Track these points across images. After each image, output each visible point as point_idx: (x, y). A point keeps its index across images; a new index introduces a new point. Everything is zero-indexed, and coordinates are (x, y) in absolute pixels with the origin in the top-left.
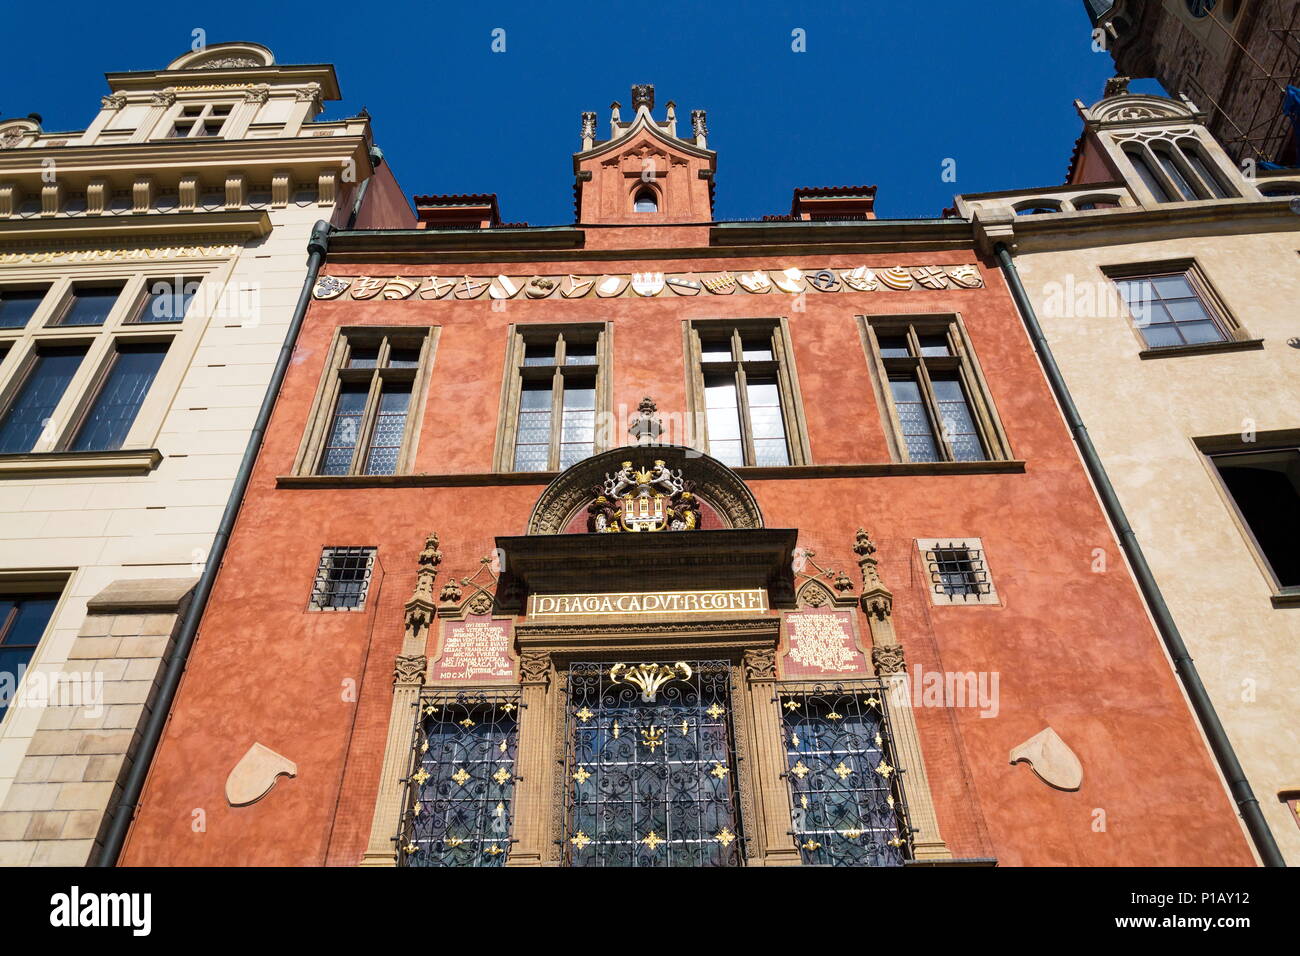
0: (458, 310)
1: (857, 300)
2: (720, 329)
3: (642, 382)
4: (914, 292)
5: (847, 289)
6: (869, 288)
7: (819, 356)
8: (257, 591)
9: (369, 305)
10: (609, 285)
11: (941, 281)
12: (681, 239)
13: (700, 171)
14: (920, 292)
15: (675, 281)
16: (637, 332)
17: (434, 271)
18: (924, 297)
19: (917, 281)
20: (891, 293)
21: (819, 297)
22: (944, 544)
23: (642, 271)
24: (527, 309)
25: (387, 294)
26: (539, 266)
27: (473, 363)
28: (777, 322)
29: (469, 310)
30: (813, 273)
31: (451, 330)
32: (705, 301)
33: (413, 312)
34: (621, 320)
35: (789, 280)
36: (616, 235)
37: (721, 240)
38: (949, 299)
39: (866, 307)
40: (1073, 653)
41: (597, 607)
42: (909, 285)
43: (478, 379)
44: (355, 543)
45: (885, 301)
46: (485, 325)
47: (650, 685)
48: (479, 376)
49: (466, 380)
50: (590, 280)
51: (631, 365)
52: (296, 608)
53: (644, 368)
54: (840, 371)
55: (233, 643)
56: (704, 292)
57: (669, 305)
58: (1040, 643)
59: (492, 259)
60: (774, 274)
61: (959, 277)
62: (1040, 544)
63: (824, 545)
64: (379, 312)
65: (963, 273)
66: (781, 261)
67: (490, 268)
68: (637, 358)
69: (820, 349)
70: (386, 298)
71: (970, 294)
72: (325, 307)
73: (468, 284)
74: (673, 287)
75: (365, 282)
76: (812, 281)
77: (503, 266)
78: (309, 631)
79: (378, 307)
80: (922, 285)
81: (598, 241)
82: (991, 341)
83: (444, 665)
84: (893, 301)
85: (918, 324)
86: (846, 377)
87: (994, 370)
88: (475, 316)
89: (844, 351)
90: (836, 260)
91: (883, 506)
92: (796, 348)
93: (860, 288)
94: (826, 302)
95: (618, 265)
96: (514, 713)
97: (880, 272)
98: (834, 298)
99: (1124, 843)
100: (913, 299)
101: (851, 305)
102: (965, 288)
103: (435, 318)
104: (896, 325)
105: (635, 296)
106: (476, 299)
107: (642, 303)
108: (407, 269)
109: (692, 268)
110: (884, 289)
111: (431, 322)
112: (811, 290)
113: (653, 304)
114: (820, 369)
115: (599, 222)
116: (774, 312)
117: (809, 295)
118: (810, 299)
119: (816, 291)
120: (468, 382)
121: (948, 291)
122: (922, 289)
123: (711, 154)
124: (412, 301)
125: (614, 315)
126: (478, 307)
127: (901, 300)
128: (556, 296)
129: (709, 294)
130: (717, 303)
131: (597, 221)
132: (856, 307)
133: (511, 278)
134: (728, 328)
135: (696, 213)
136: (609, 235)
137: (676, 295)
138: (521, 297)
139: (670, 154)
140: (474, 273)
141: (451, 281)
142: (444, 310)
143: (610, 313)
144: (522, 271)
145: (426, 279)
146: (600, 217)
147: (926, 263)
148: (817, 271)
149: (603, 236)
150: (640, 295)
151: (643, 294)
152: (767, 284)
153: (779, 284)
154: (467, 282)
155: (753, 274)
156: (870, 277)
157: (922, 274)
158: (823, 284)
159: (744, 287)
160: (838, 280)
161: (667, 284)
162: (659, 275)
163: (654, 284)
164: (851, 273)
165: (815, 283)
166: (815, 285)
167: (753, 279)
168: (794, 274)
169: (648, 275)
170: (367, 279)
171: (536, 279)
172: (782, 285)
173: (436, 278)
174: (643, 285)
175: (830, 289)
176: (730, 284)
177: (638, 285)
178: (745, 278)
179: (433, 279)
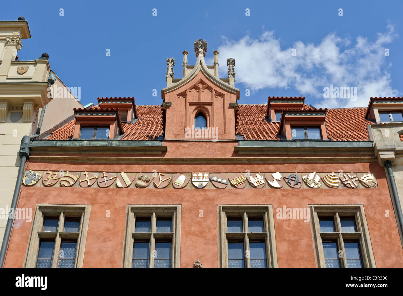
0: (101, 194)
1: (309, 194)
2: (237, 211)
3: (195, 244)
4: (340, 190)
5: (305, 187)
6: (316, 186)
7: (287, 230)
9: (53, 190)
10: (181, 180)
11: (355, 183)
12: (219, 151)
13: (230, 103)
14: (343, 190)
15: (215, 179)
16: (194, 212)
17: (87, 168)
18: (345, 193)
19: (342, 182)
20: (328, 190)
21: (290, 192)
23: (197, 172)
24: (136, 195)
25: (62, 183)
26: (143, 166)
27: (108, 230)
28: (267, 208)
29: (106, 195)
30: (287, 175)
31: (96, 207)
32: (230, 192)
33: (76, 195)
34: (185, 204)
35: (275, 180)
36: (184, 147)
37: (240, 153)
38: (358, 195)
39: (314, 199)
42: (337, 185)
43: (111, 240)
45: (324, 195)
46: (114, 205)
48: (111, 238)
49: (105, 241)
50: (169, 176)
51: (190, 234)
53: (196, 235)
54: (297, 241)
56: (229, 187)
57: (211, 195)
59: (117, 162)
60: (267, 175)
61: (364, 181)
64: (58, 195)
65: (367, 178)
66: (271, 167)
67: (117, 168)
68: (193, 229)
69: (289, 226)
70: (61, 186)
71: (369, 192)
72: (29, 191)
73: (105, 178)
74: (213, 182)
75: (50, 174)
76: (287, 180)
77: (123, 166)
79: (57, 192)
81: (174, 151)
82: (378, 223)
84: (328, 195)
85: (341, 211)
86: (301, 244)
87: (377, 242)
88: (110, 199)
89: (301, 228)
90: (300, 167)
92: (276, 225)
93: (311, 186)
94: (293, 195)
95: (185, 168)
97: (323, 175)
98: (298, 192)
100: (340, 194)
101: (306, 197)
102: (367, 187)
103: (88, 199)
104: (328, 211)
105: (194, 188)
106: (109, 187)
107: (196, 193)
108: (72, 167)
109: (224, 170)
110: (325, 187)
111: (86, 202)
112: (286, 187)
113: (202, 193)
114: (287, 239)
115: (175, 137)
116: (266, 201)
117: (284, 190)
118: (285, 193)
119: (289, 188)
120: (106, 242)
121: (358, 189)
122: (346, 188)
123: (237, 91)
124: (75, 188)
125: (182, 200)
126: (110, 193)
127: (333, 195)
128: (151, 187)
129: (233, 188)
130: (236, 194)
131: (174, 136)
132: (309, 199)
133: (128, 174)
134: (241, 211)
135: (227, 131)
136: (180, 147)
137: (215, 188)
138: (133, 186)
139: (215, 90)
140: (108, 170)
141: (96, 175)
142: (92, 194)
143: (180, 199)
144: (134, 169)
145: (82, 173)
146: (175, 133)
147: (348, 170)
148: (289, 174)
149: (177, 148)
150: (196, 187)
151: (198, 186)
152: (263, 182)
153: (269, 182)
154: (104, 176)
155: (256, 175)
156: (318, 179)
157: (345, 178)
158: (293, 183)
159: (251, 184)
160: (301, 181)
161: (210, 180)
162: (206, 175)
163: (203, 180)
164: (308, 176)
165: (288, 182)
166: (288, 184)
167: (256, 178)
168: (277, 176)
169: (200, 174)
170: (51, 172)
171: (141, 175)
172: (271, 183)
173: (88, 173)
174: (197, 180)
175: (296, 186)
176: (244, 181)
177: (195, 180)
178: (251, 178)
179: (87, 173)
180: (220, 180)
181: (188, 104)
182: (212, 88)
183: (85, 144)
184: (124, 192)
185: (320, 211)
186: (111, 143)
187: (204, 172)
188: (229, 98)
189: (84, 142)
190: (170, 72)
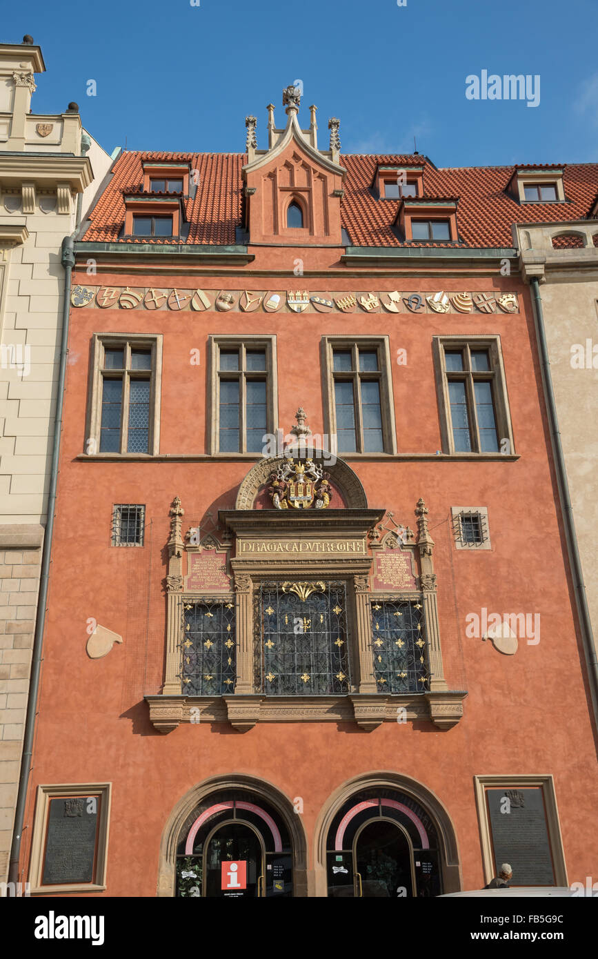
0: (174, 320)
1: (434, 321)
2: (346, 343)
3: (296, 387)
4: (473, 315)
5: (429, 312)
6: (443, 311)
7: (407, 369)
8: (80, 533)
9: (111, 313)
10: (275, 301)
11: (491, 306)
12: (321, 261)
13: (334, 191)
14: (476, 316)
15: (317, 300)
16: (292, 345)
17: (152, 283)
18: (478, 320)
19: (475, 305)
20: (457, 315)
21: (410, 318)
22: (466, 510)
23: (295, 289)
24: (218, 321)
25: (123, 304)
26: (224, 281)
27: (187, 367)
28: (382, 340)
29: (179, 320)
30: (407, 295)
31: (169, 337)
32: (336, 317)
33: (142, 321)
34: (281, 334)
35: (392, 303)
36: (276, 255)
37: (348, 264)
38: (495, 323)
39: (441, 328)
40: (526, 580)
41: (275, 549)
42: (469, 309)
43: (192, 381)
44: (131, 502)
45: (453, 323)
46: (192, 334)
47: (304, 594)
48: (192, 378)
49: (184, 381)
50: (260, 296)
51: (289, 373)
52: (104, 544)
53: (297, 375)
54: (419, 382)
55: (73, 566)
56: (336, 311)
57: (312, 321)
58: (509, 574)
59: (191, 274)
60: (383, 295)
61: (504, 304)
62: (520, 511)
63: (400, 509)
64: (119, 320)
65: (507, 300)
66: (388, 283)
67: (191, 281)
68: (292, 366)
70: (121, 307)
71: (509, 318)
72: (82, 315)
73: (177, 297)
74: (314, 304)
75: (106, 291)
76: (407, 302)
77: (200, 279)
78: (114, 559)
79: (117, 316)
80: (478, 309)
81: (264, 261)
82: (516, 360)
83: (192, 580)
84: (458, 323)
85: (472, 343)
86: (422, 387)
87: (514, 383)
88: (186, 326)
89: (423, 365)
90: (425, 282)
91: (435, 483)
92: (393, 361)
93: (437, 310)
94: (414, 322)
95: (277, 281)
96: (234, 609)
97: (452, 295)
98: (420, 318)
99: (530, 681)
100: (472, 322)
101: (430, 326)
102: (507, 312)
103: (157, 326)
104: (457, 343)
105: (289, 312)
106: (183, 310)
107: (294, 319)
108: (133, 280)
109: (327, 288)
110: (454, 312)
111: (156, 331)
112: (406, 311)
113: (302, 319)
114: (407, 379)
115: (264, 240)
116: (380, 330)
117: (403, 315)
118: (404, 320)
119: (409, 312)
121: (495, 315)
122: (478, 312)
123: (342, 172)
124: (140, 311)
125: (277, 328)
126: (186, 318)
127: (463, 323)
128: (237, 310)
129: (339, 312)
130: (344, 320)
131: (262, 238)
132: (434, 328)
133: (208, 292)
134: (350, 343)
135: (331, 232)
136: (271, 255)
137: (316, 312)
138: (213, 309)
139: (313, 169)
140: (180, 286)
141: (165, 293)
142: (163, 319)
143: (274, 326)
144: (213, 285)
145: (147, 290)
146: (264, 233)
147: (484, 289)
148: (410, 294)
149: (267, 256)
150: (293, 311)
151: (296, 310)
152: (377, 304)
153: (385, 305)
154: (176, 294)
155: (368, 295)
156: (445, 300)
157: (480, 300)
158: (414, 305)
159: (361, 307)
160: (424, 303)
161: (311, 302)
162: (305, 294)
163: (303, 302)
164: (434, 297)
165: (409, 305)
166: (408, 307)
167: (368, 300)
168: (395, 296)
169: (299, 294)
170: (107, 289)
171: (223, 294)
172: (387, 306)
173: (155, 289)
174: (295, 302)
175: (418, 311)
176: (353, 304)
177: (292, 302)
178: (363, 299)
179: (153, 290)
180: (323, 302)
181: (278, 190)
182: (310, 167)
183: (147, 249)
184: (203, 317)
185: (447, 343)
186: (181, 248)
187: (303, 290)
188: (332, 182)
189: (144, 246)
190: (251, 139)
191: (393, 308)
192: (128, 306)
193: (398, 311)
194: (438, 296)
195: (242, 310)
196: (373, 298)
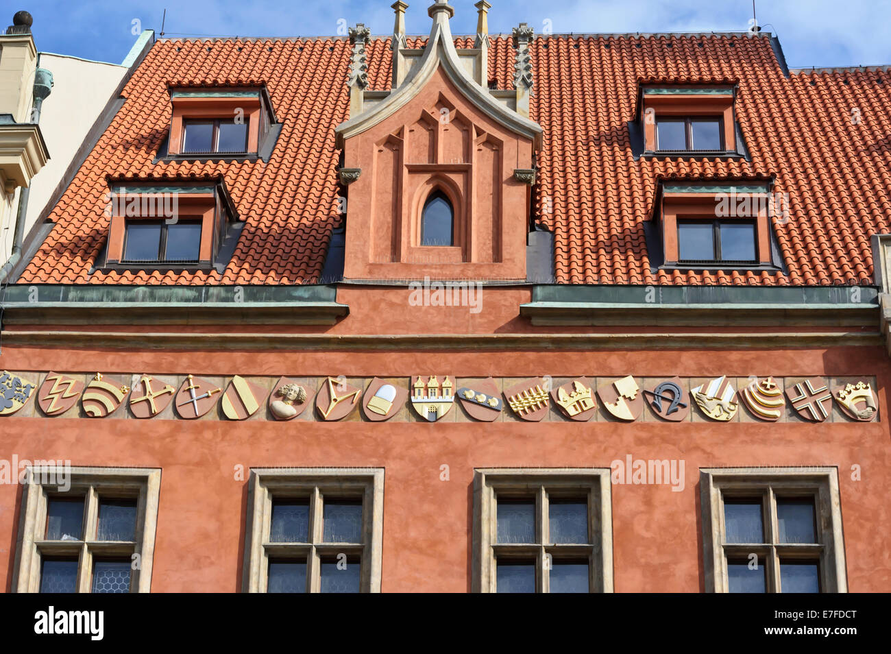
0: (184, 438)
1: (705, 437)
2: (523, 485)
3: (417, 575)
4: (783, 426)
5: (697, 418)
6: (723, 417)
7: (643, 538)
9: (65, 427)
10: (386, 397)
11: (822, 406)
12: (482, 316)
13: (516, 172)
14: (792, 427)
15: (470, 395)
16: (415, 488)
17: (147, 364)
18: (795, 436)
19: (789, 404)
20: (753, 426)
21: (656, 431)
23: (428, 376)
24: (273, 440)
25: (87, 408)
26: (287, 358)
27: (206, 536)
28: (597, 479)
29: (196, 439)
30: (652, 384)
31: (174, 473)
32: (506, 431)
33: (124, 441)
34: (393, 465)
35: (621, 401)
36: (392, 305)
37: (535, 321)
38: (828, 441)
39: (716, 452)
42: (777, 413)
43: (212, 563)
45: (742, 442)
46: (218, 468)
48: (213, 558)
49: (198, 564)
50: (356, 388)
51: (405, 547)
53: (420, 551)
54: (665, 566)
56: (505, 418)
57: (459, 439)
59: (223, 346)
60: (604, 383)
61: (848, 401)
64: (78, 440)
65: (855, 394)
66: (614, 360)
67: (222, 361)
68: (413, 534)
69: (647, 527)
70: (83, 414)
71: (856, 431)
72: (8, 430)
73: (193, 391)
74: (465, 404)
75: (56, 383)
76: (651, 400)
77: (239, 357)
79: (76, 432)
80: (795, 413)
81: (367, 315)
82: (867, 519)
84: (753, 442)
85: (780, 485)
86: (674, 575)
87: (862, 570)
88: (206, 451)
89: (677, 530)
90: (689, 359)
92: (617, 523)
93: (712, 415)
94: (664, 440)
95: (393, 360)
97: (744, 384)
98: (677, 432)
100: (781, 439)
101: (697, 448)
102: (852, 418)
103: (151, 451)
104: (749, 485)
105: (414, 420)
106: (205, 418)
107: (422, 434)
108: (111, 360)
109: (492, 370)
110: (746, 419)
111: (148, 460)
112: (649, 418)
113: (438, 435)
114: (643, 561)
115: (370, 272)
116: (595, 457)
117: (645, 427)
118: (644, 435)
119: (653, 420)
120: (200, 568)
121: (828, 426)
122: (795, 420)
123: (534, 133)
124: (118, 421)
125: (386, 455)
126: (208, 434)
127: (763, 442)
128: (310, 417)
129: (512, 420)
130: (522, 437)
131: (367, 270)
132: (704, 451)
133: (250, 379)
134: (531, 485)
135: (505, 255)
136: (383, 305)
137: (468, 421)
138: (262, 416)
139: (476, 127)
140: (201, 369)
141: (171, 383)
142: (162, 438)
143: (381, 450)
144: (265, 367)
145: (136, 378)
146: (371, 260)
147: (809, 371)
148: (659, 381)
149: (375, 307)
150: (421, 418)
151: (426, 416)
152: (591, 403)
153: (606, 404)
154: (192, 386)
155: (574, 384)
156: (729, 394)
157: (799, 394)
158: (664, 406)
159: (559, 410)
160: (686, 401)
161: (459, 399)
162: (447, 383)
163: (441, 399)
164: (705, 388)
165: (654, 404)
166: (655, 409)
167: (573, 394)
168: (628, 386)
169: (434, 382)
170: (60, 377)
171: (283, 384)
172: (610, 407)
173: (151, 377)
174: (426, 399)
175: (673, 417)
176: (542, 402)
177: (420, 399)
178: (563, 393)
179: (147, 379)
180: (482, 399)
181: (405, 171)
182: (470, 123)
183: (141, 295)
184: (242, 432)
185: (728, 485)
186: (207, 292)
187: (443, 375)
188: (513, 152)
189: (136, 290)
190: (356, 71)
191: (621, 410)
192: (98, 412)
193: (631, 418)
194: (714, 385)
195: (319, 416)
196: (584, 391)
